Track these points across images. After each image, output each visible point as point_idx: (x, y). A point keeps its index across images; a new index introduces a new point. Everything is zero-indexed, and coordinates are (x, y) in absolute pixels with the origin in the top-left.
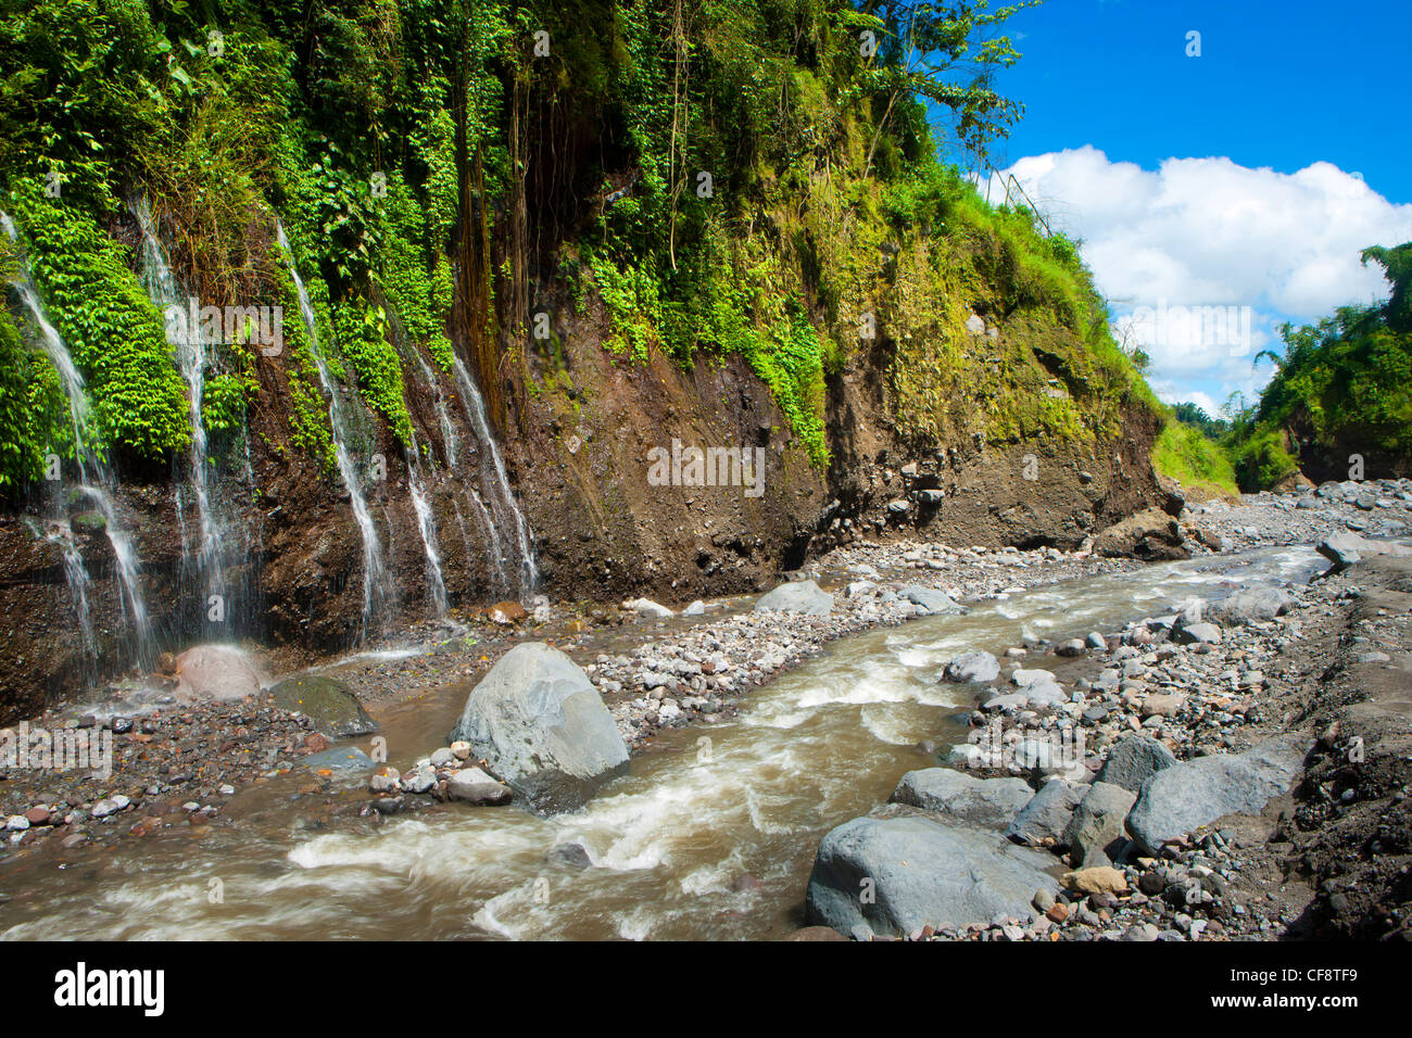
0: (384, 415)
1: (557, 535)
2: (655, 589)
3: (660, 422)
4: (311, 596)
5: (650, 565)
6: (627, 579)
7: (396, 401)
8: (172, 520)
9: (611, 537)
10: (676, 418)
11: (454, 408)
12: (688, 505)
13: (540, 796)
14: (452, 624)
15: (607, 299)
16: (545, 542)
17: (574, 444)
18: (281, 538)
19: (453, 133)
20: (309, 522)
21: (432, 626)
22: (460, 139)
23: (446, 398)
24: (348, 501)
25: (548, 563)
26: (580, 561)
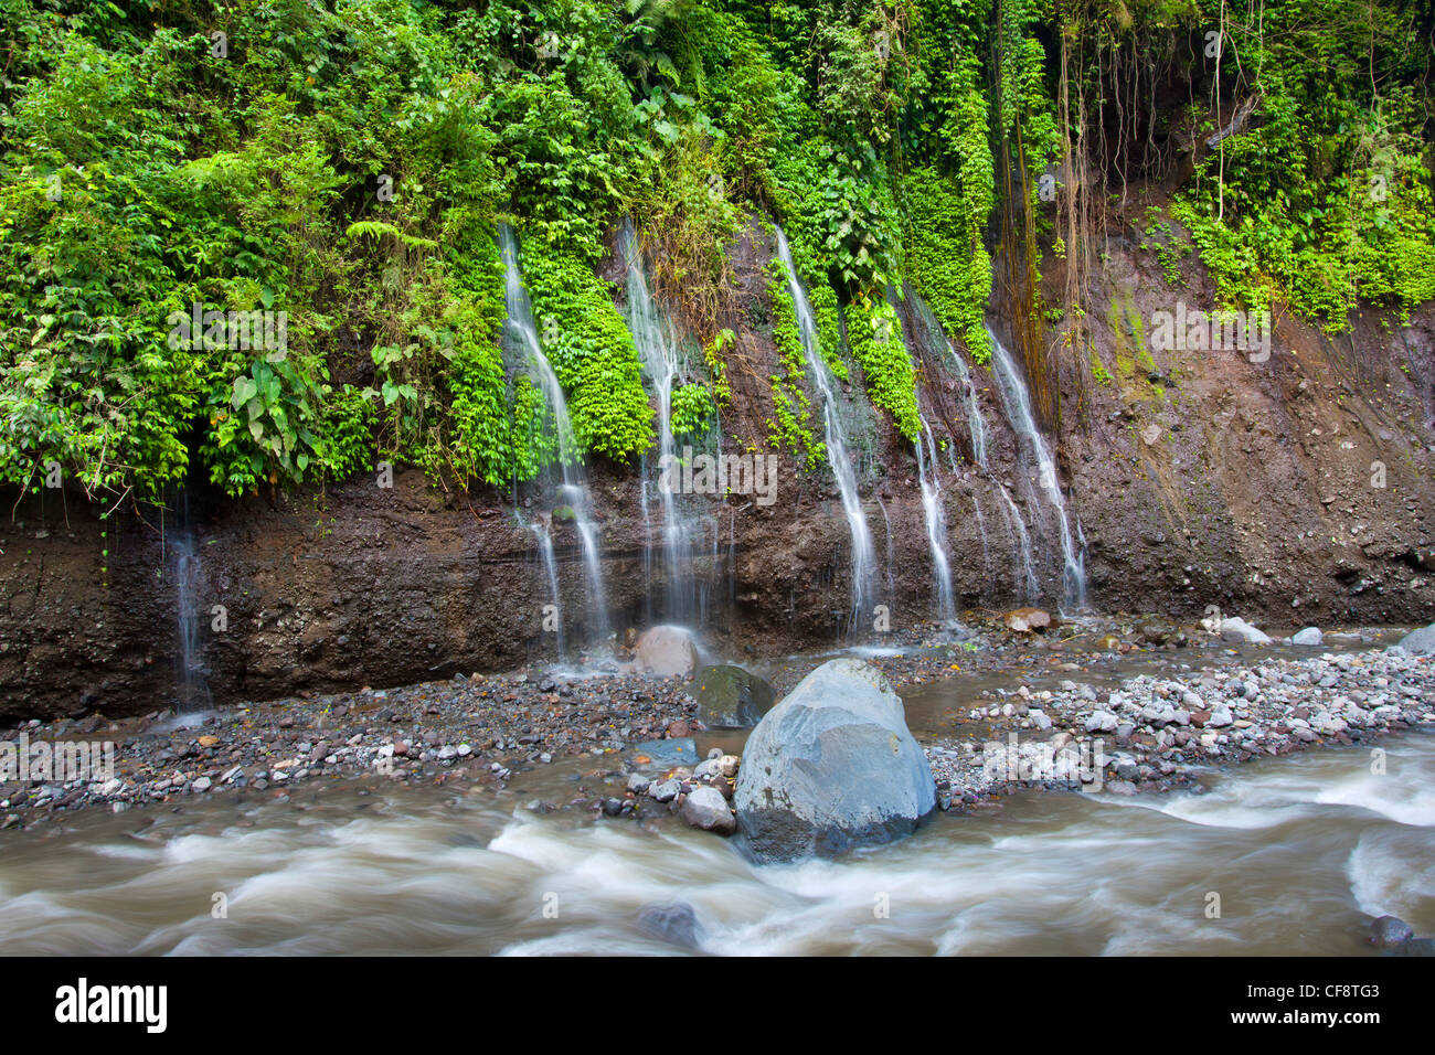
0: (889, 413)
1: (1114, 535)
2: (1264, 607)
3: (1284, 403)
4: (791, 587)
5: (1256, 578)
6: (1217, 593)
7: (906, 398)
8: (637, 514)
9: (1194, 542)
10: (1308, 397)
11: (988, 401)
12: (1325, 505)
13: (763, 836)
14: (960, 628)
15: (1211, 262)
16: (1097, 544)
17: (1152, 434)
18: (757, 531)
19: (985, 114)
20: (790, 518)
21: (937, 627)
22: (993, 119)
23: (978, 392)
24: (838, 497)
25: (1102, 570)
26: (1147, 567)
